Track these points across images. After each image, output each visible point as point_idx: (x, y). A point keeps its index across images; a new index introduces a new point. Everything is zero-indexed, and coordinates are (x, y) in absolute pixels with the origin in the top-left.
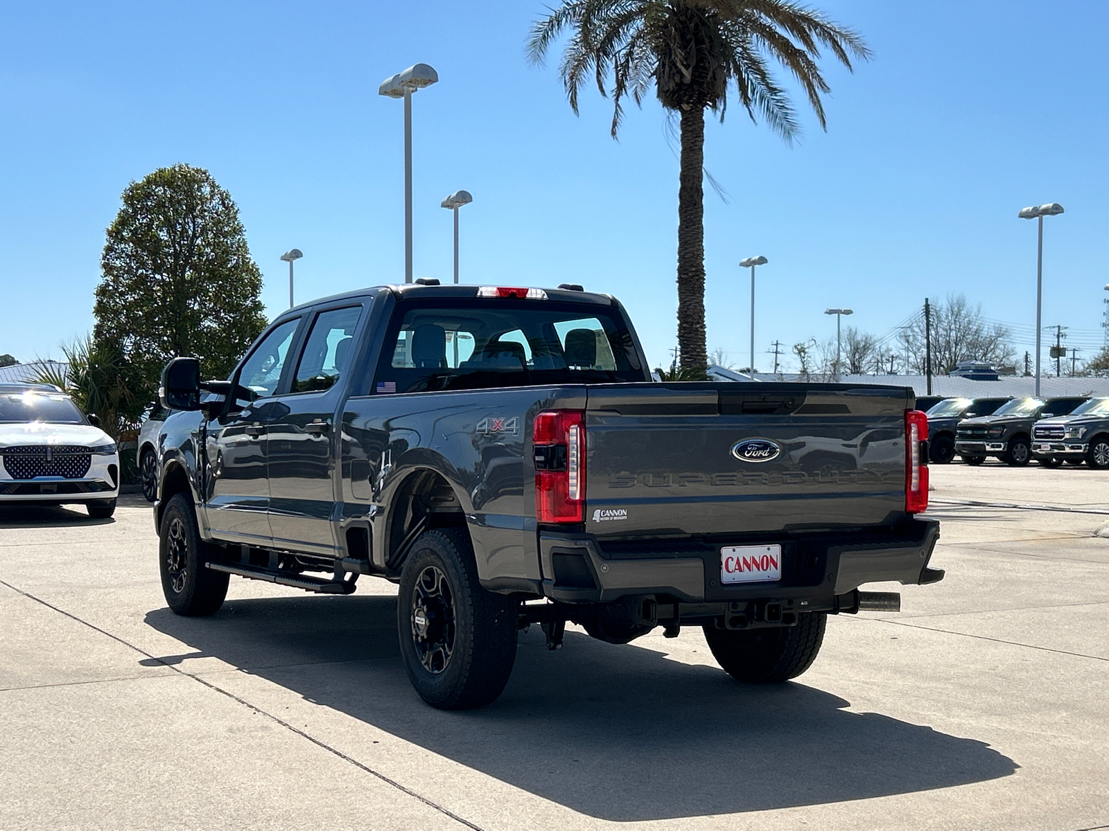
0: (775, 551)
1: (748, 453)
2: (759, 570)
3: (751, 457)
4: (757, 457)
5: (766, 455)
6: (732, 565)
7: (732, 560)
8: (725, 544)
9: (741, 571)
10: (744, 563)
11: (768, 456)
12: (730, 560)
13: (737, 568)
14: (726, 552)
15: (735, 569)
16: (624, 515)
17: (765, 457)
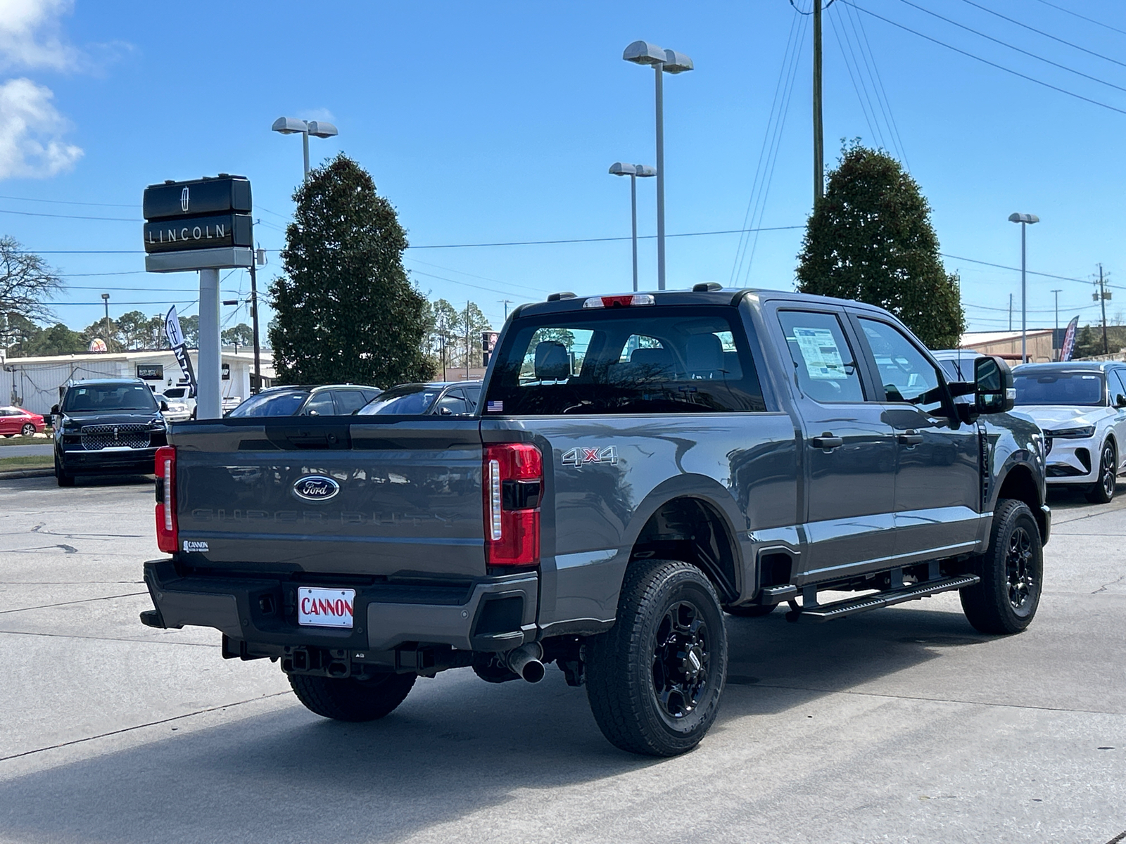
0: (349, 595)
1: (306, 491)
2: (334, 614)
3: (309, 495)
4: (314, 495)
5: (324, 493)
6: (308, 606)
7: (309, 601)
8: (302, 584)
9: (317, 613)
10: (320, 606)
11: (326, 494)
12: (307, 600)
13: (313, 610)
14: (303, 592)
15: (312, 611)
16: (206, 548)
17: (323, 495)
